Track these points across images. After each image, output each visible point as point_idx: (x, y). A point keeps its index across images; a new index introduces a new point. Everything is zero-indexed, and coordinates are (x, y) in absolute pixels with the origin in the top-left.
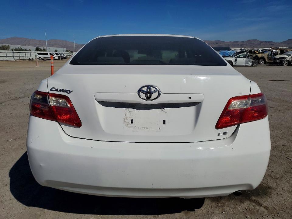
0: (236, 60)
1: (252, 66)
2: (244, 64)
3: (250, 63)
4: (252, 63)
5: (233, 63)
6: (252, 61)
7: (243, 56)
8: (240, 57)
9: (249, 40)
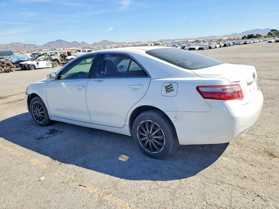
0: (38, 63)
1: (53, 67)
2: (45, 66)
3: (50, 65)
4: (52, 64)
5: (36, 66)
6: (52, 63)
7: (43, 59)
8: (41, 60)
9: (13, 43)
